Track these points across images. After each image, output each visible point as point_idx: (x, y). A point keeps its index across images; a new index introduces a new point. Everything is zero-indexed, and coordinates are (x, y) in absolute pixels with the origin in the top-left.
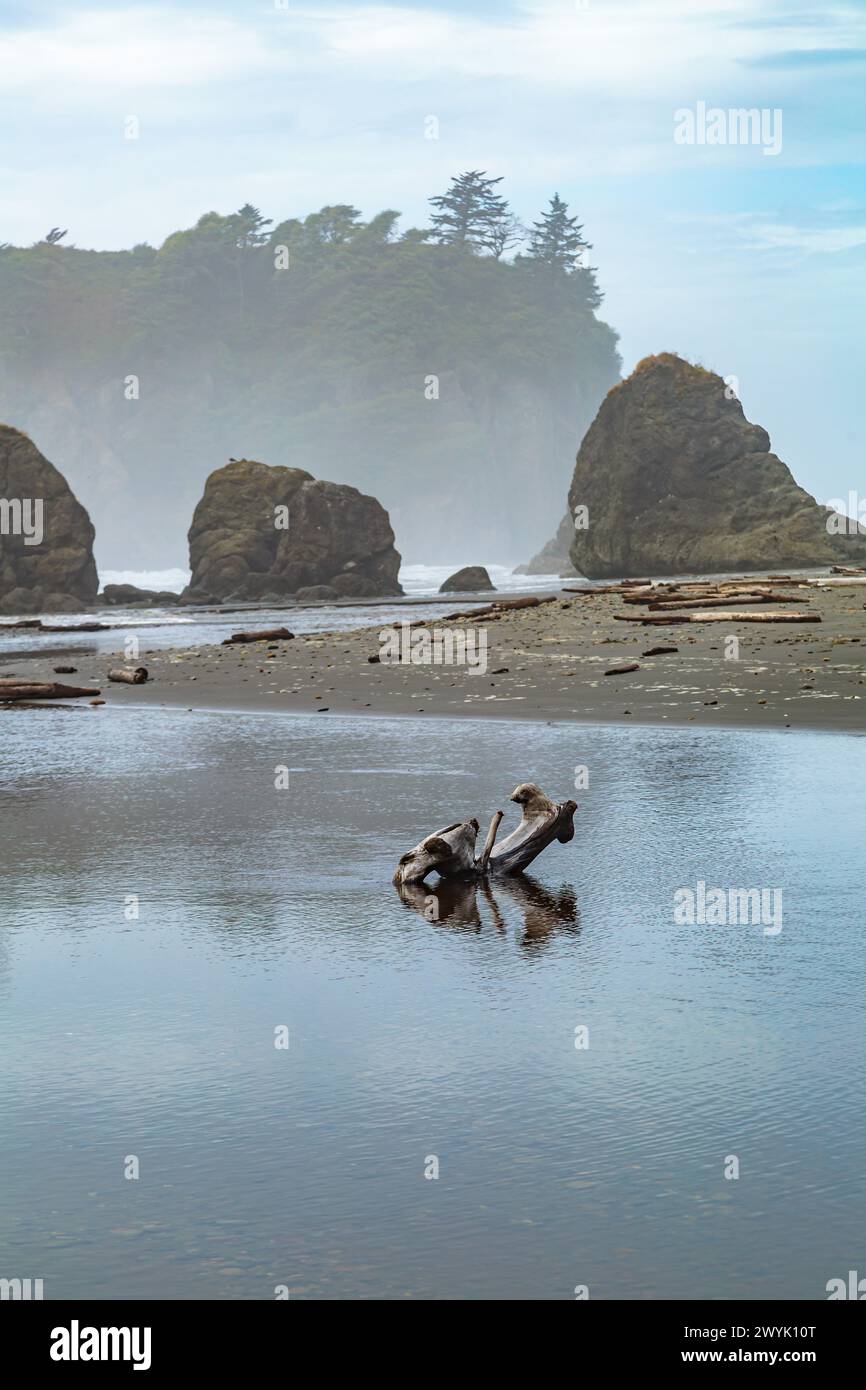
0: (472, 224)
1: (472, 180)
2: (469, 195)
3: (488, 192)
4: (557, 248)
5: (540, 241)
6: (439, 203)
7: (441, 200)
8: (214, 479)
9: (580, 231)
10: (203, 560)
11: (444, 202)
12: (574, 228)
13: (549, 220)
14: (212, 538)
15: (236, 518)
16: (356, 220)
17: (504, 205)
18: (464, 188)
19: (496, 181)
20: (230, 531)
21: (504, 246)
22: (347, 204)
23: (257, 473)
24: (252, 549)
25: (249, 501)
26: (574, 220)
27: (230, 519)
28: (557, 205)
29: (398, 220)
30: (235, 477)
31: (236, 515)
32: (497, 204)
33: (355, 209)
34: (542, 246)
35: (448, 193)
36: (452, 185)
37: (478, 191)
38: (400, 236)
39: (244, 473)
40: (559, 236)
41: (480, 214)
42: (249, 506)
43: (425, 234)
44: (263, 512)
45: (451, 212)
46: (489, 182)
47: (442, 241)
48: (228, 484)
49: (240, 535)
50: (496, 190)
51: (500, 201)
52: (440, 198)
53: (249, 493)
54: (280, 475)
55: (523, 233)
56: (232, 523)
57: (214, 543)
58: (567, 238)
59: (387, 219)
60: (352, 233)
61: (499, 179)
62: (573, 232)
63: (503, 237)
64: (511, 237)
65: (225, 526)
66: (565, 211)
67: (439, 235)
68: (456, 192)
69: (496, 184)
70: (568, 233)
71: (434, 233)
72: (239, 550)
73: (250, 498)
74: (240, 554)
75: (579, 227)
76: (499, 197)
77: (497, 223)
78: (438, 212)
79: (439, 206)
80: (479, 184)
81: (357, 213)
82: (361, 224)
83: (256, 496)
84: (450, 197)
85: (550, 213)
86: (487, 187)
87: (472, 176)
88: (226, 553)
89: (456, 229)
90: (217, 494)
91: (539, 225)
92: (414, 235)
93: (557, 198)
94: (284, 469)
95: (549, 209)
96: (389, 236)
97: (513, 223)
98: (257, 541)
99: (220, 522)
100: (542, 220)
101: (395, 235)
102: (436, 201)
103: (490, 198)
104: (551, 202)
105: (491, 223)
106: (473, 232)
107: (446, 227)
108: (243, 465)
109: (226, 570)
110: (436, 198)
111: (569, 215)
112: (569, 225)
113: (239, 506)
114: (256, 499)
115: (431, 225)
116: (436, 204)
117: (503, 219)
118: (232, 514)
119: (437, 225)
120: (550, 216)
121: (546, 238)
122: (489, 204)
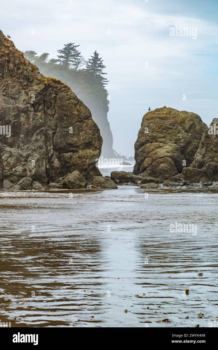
0: (70, 59)
1: (70, 46)
2: (69, 50)
3: (75, 49)
4: (95, 67)
5: (90, 64)
6: (60, 52)
7: (61, 51)
8: (148, 116)
9: (102, 62)
10: (147, 159)
11: (61, 52)
12: (101, 61)
13: (93, 58)
14: (152, 147)
15: (163, 137)
16: (36, 56)
17: (80, 53)
18: (68, 48)
19: (77, 46)
20: (161, 144)
21: (79, 66)
22: (33, 50)
23: (173, 114)
24: (175, 154)
25: (171, 129)
26: (101, 59)
27: (160, 138)
28: (96, 54)
29: (48, 56)
30: (162, 116)
31: (163, 135)
32: (77, 53)
33: (35, 52)
34: (91, 66)
35: (63, 49)
36: (64, 47)
37: (72, 49)
38: (49, 61)
39: (166, 114)
40: (96, 63)
41: (72, 56)
42: (170, 131)
43: (56, 61)
44: (178, 135)
45: (63, 55)
46: (75, 46)
47: (61, 63)
48: (158, 119)
49: (167, 147)
50: (77, 49)
51: (78, 52)
52: (60, 50)
53: (170, 124)
54: (185, 115)
55: (84, 62)
56: (160, 140)
57: (153, 150)
58: (99, 64)
59: (45, 55)
60: (34, 59)
61: (78, 46)
62: (100, 62)
63: (79, 63)
64: (81, 63)
65: (157, 141)
66: (98, 56)
67: (60, 61)
68: (65, 49)
69: (77, 47)
70: (99, 62)
71: (59, 60)
72: (168, 154)
73: (171, 127)
74: (169, 157)
75: (102, 61)
76: (78, 51)
77: (77, 59)
78: (60, 54)
79: (60, 53)
80: (72, 47)
81: (36, 53)
82: (37, 57)
83: (174, 126)
84: (64, 50)
85: (94, 56)
86: (75, 48)
87: (70, 44)
88: (161, 156)
89: (65, 60)
90: (151, 124)
91: (90, 60)
92: (53, 61)
93: (96, 52)
94: (186, 113)
95: (93, 55)
96: (46, 61)
97: (82, 59)
98: (177, 150)
99: (154, 139)
100: (91, 58)
101: (48, 60)
102: (59, 51)
103: (75, 51)
104: (94, 53)
105: (75, 59)
106: (70, 61)
107: (62, 59)
108: (165, 109)
109: (162, 165)
110: (59, 50)
111: (99, 57)
112: (99, 60)
113: (165, 131)
114: (174, 128)
115: (58, 58)
116: (59, 52)
117: (79, 58)
118: (160, 135)
119: (60, 58)
120: (94, 57)
121: (92, 64)
122: (75, 53)
